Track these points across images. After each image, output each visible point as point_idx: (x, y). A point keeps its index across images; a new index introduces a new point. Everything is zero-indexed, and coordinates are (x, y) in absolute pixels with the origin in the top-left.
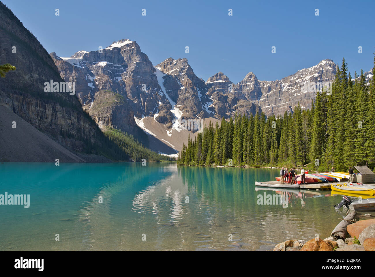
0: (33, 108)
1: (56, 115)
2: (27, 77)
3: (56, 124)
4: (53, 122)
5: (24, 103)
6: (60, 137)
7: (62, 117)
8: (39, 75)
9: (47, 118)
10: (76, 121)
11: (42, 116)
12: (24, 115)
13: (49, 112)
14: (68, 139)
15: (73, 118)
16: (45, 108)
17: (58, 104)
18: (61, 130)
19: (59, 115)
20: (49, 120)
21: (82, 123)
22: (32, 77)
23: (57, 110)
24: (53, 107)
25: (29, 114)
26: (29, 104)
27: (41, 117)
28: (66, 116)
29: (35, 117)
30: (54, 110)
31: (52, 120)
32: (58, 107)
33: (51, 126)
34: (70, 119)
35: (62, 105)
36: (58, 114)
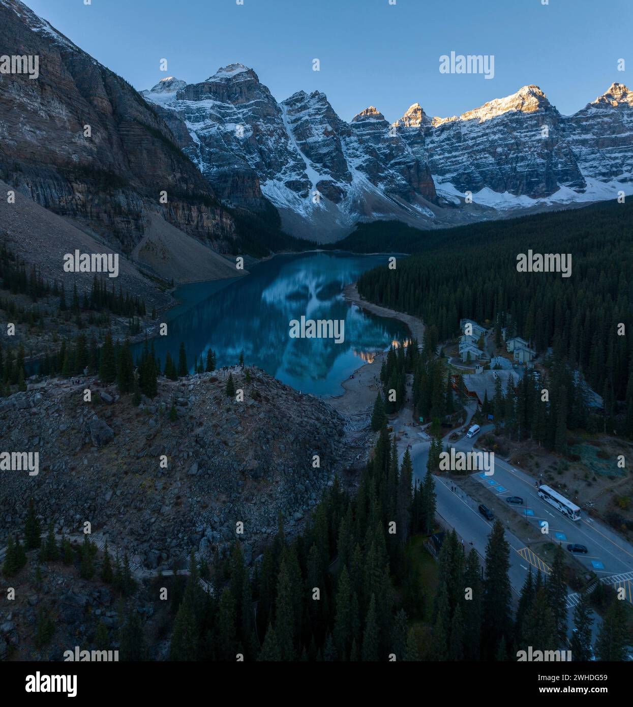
0: (180, 212)
1: (202, 217)
2: (170, 178)
3: (203, 227)
4: (200, 225)
5: (172, 208)
6: (208, 241)
7: (208, 218)
8: (181, 173)
9: (193, 221)
10: (219, 219)
11: (189, 219)
12: (173, 221)
13: (194, 214)
14: (215, 242)
15: (217, 217)
16: (190, 210)
17: (203, 205)
18: (209, 233)
19: (205, 216)
20: (195, 222)
21: (224, 220)
22: (175, 176)
23: (202, 210)
24: (198, 208)
25: (177, 219)
26: (176, 208)
27: (188, 221)
28: (211, 216)
29: (182, 221)
30: (200, 212)
31: (198, 222)
32: (203, 207)
33: (197, 229)
34: (215, 219)
35: (207, 205)
36: (203, 214)
